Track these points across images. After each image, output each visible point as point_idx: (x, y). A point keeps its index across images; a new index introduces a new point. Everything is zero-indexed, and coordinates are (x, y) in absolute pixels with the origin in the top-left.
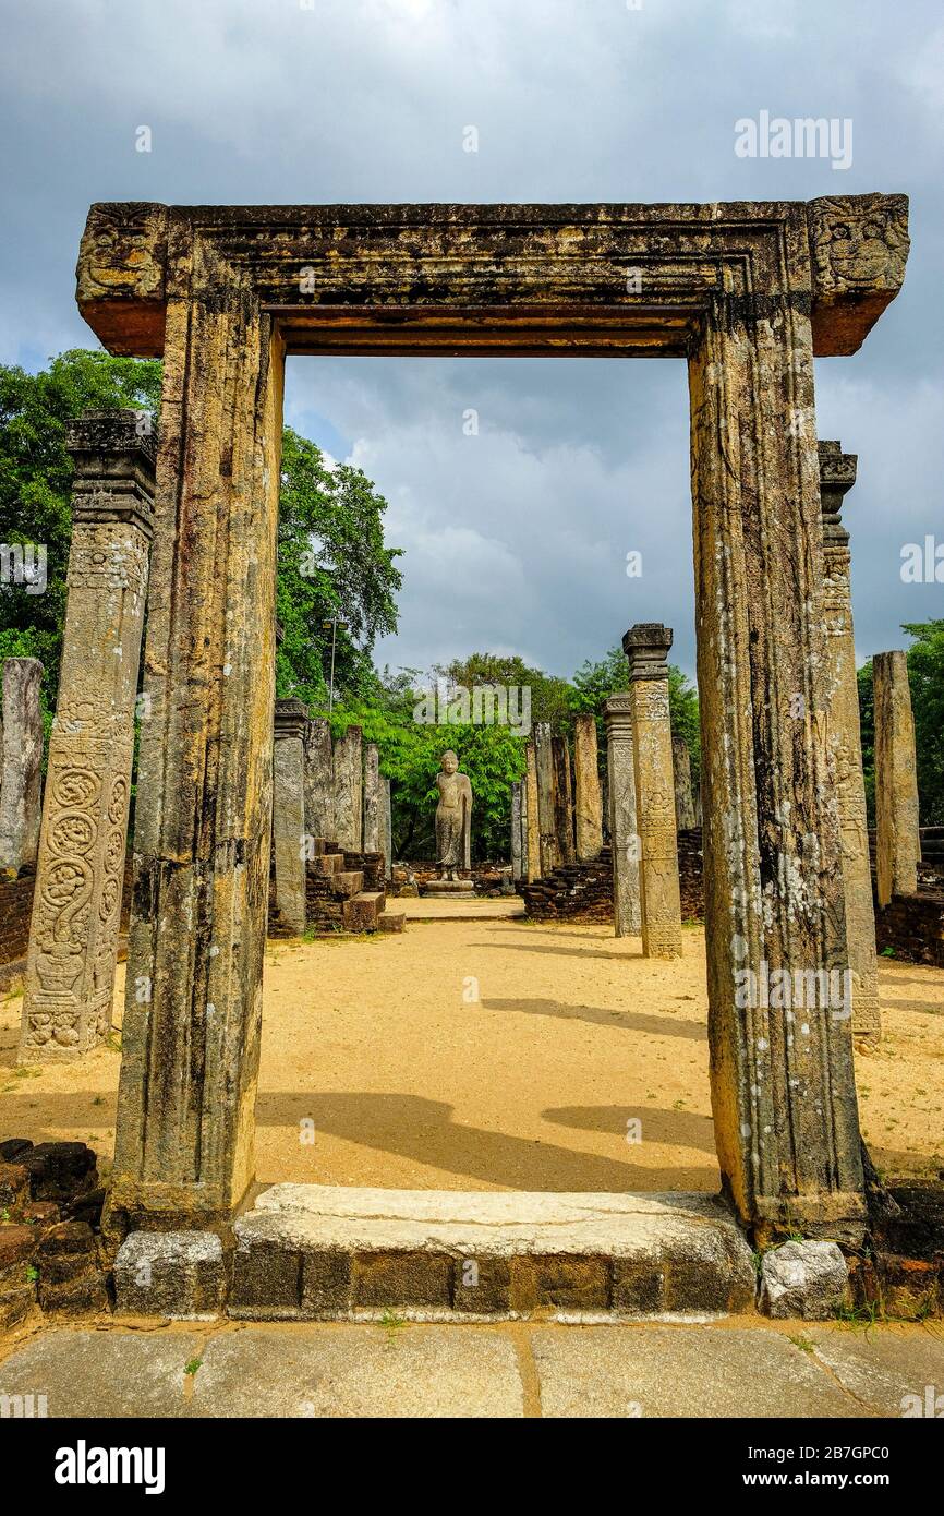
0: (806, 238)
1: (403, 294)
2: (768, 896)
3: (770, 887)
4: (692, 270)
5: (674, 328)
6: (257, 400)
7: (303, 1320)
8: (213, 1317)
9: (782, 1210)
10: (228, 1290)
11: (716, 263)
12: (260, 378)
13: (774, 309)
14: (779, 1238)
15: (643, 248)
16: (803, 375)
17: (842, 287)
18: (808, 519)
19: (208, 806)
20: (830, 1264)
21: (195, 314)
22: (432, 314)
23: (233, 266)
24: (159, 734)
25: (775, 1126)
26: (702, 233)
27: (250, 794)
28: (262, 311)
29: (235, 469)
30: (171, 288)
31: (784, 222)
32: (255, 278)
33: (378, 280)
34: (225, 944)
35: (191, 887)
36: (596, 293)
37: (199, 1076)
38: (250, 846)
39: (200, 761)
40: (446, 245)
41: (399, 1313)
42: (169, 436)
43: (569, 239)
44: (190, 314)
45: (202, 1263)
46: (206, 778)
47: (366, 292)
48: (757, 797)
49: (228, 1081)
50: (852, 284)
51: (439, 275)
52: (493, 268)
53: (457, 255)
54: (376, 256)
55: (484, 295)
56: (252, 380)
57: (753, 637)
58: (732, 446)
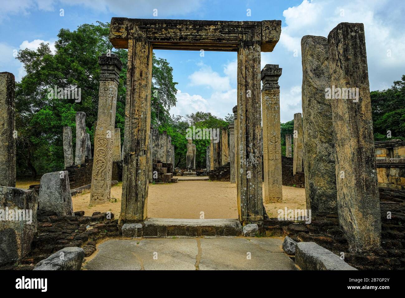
0: (260, 29)
1: (178, 39)
2: (248, 161)
3: (248, 160)
4: (237, 35)
5: (234, 46)
6: (147, 61)
7: (157, 238)
8: (141, 238)
9: (248, 219)
10: (143, 233)
11: (242, 34)
12: (148, 56)
13: (253, 44)
14: (247, 224)
15: (227, 30)
16: (258, 58)
17: (267, 40)
18: (258, 87)
19: (138, 143)
20: (255, 227)
21: (134, 42)
22: (184, 43)
23: (142, 32)
24: (128, 129)
25: (247, 204)
26: (239, 27)
27: (147, 141)
28: (148, 42)
29: (143, 75)
30: (129, 36)
31: (256, 26)
32: (147, 35)
33: (172, 36)
34: (142, 170)
35: (135, 159)
36: (217, 40)
37: (137, 195)
38: (147, 151)
39: (136, 134)
40: (187, 29)
41: (176, 237)
42: (129, 68)
43: (212, 27)
44: (133, 42)
45: (138, 229)
46: (138, 138)
47: (170, 38)
48: (246, 142)
49: (143, 196)
50: (269, 39)
51: (185, 35)
52: (196, 34)
53: (189, 31)
54: (172, 31)
55: (195, 39)
56: (146, 57)
57: (247, 111)
58: (244, 72)
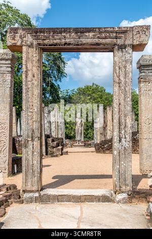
0: (132, 34)
1: (63, 44)
3: (120, 144)
4: (112, 40)
6: (38, 64)
7: (51, 204)
8: (38, 204)
9: (120, 189)
10: (40, 200)
11: (117, 39)
13: (126, 47)
14: (119, 193)
15: (104, 36)
19: (33, 132)
20: (125, 196)
21: (27, 48)
22: (68, 47)
23: (34, 39)
25: (119, 178)
26: (114, 33)
28: (38, 48)
29: (35, 76)
31: (128, 31)
32: (37, 42)
33: (58, 42)
35: (31, 144)
36: (96, 44)
39: (32, 125)
40: (70, 35)
41: (64, 203)
42: (24, 70)
43: (91, 34)
45: (36, 197)
47: (56, 44)
48: (119, 130)
50: (139, 42)
51: (69, 41)
52: (78, 40)
53: (72, 37)
54: (58, 37)
56: (37, 60)
57: (120, 104)
58: (118, 72)
